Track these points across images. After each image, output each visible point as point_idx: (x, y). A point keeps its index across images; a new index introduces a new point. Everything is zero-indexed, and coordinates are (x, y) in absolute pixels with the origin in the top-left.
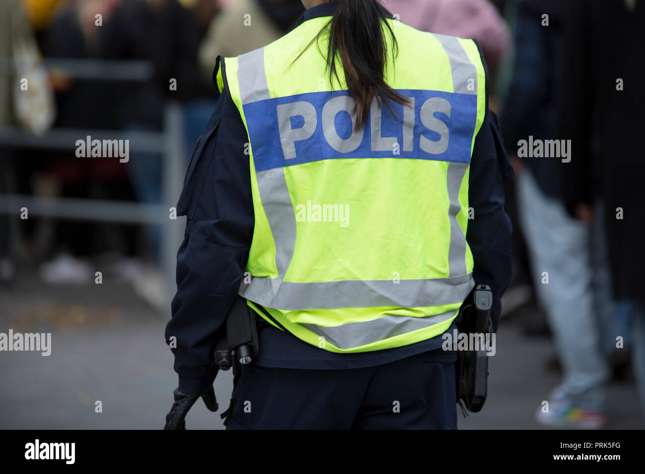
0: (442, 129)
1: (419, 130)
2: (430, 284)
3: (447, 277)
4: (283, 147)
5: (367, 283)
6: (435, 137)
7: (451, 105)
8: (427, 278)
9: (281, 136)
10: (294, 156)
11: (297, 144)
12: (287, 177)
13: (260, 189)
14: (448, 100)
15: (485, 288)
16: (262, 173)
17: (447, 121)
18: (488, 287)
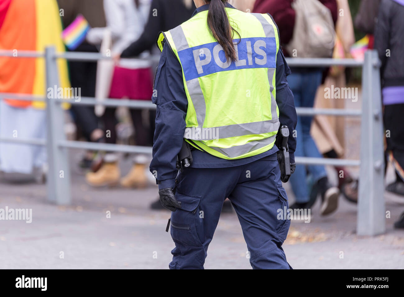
0: (263, 54)
1: (254, 55)
2: (265, 123)
3: (271, 119)
4: (197, 69)
5: (240, 125)
6: (261, 57)
7: (266, 43)
8: (264, 121)
9: (196, 64)
10: (202, 72)
11: (204, 67)
12: (200, 82)
13: (189, 88)
14: (264, 41)
15: (285, 127)
16: (188, 81)
17: (265, 50)
18: (286, 127)
